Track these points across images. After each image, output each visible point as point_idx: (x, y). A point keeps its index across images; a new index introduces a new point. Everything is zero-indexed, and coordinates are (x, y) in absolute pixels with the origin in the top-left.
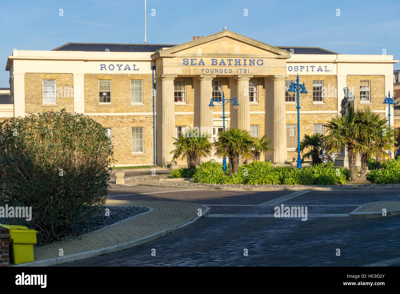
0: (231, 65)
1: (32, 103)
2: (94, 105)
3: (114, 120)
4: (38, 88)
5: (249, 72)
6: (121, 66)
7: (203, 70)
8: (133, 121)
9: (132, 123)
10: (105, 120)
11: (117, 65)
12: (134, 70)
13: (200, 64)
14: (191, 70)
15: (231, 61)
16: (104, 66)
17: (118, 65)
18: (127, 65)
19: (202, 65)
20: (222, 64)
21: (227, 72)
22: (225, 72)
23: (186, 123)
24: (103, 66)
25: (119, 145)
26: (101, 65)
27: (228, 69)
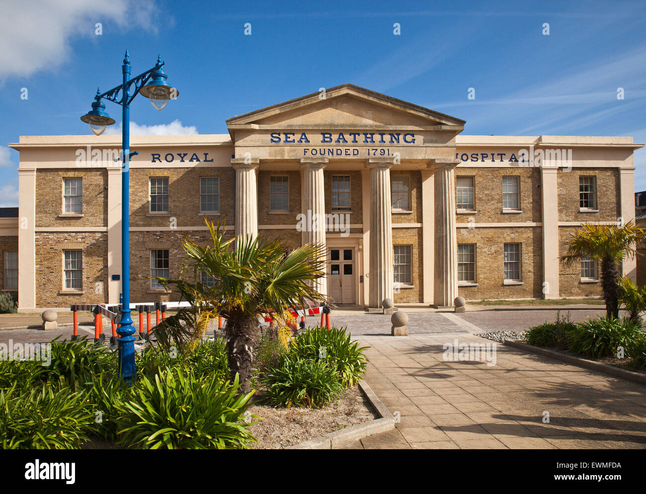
0: (357, 142)
1: (46, 212)
2: (140, 215)
3: (172, 237)
4: (56, 191)
5: (389, 155)
6: (184, 157)
7: (306, 151)
8: (202, 239)
9: (199, 242)
10: (158, 238)
11: (178, 154)
12: (205, 161)
13: (302, 142)
14: (284, 151)
15: (357, 136)
16: (157, 156)
17: (180, 155)
18: (195, 154)
19: (305, 143)
20: (341, 141)
21: (350, 155)
22: (346, 154)
23: (289, 241)
24: (156, 156)
26: (153, 155)
27: (351, 149)
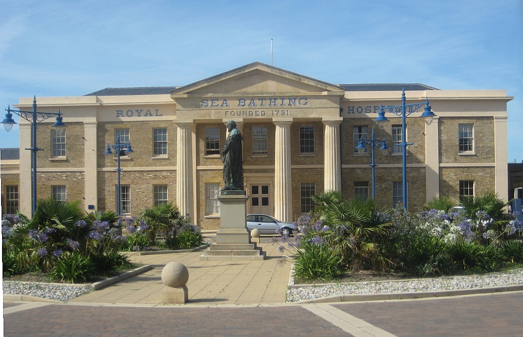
0: (264, 105)
1: (39, 157)
2: (108, 159)
3: (132, 176)
4: (46, 140)
5: (288, 114)
6: (140, 112)
7: (227, 112)
9: (153, 179)
12: (156, 116)
13: (223, 106)
14: (211, 113)
15: (264, 101)
16: (121, 112)
17: (137, 111)
18: (148, 110)
19: (226, 107)
20: (252, 105)
21: (259, 115)
22: (256, 115)
23: (219, 179)
24: (119, 112)
25: (138, 205)
26: (117, 111)
27: (260, 110)
